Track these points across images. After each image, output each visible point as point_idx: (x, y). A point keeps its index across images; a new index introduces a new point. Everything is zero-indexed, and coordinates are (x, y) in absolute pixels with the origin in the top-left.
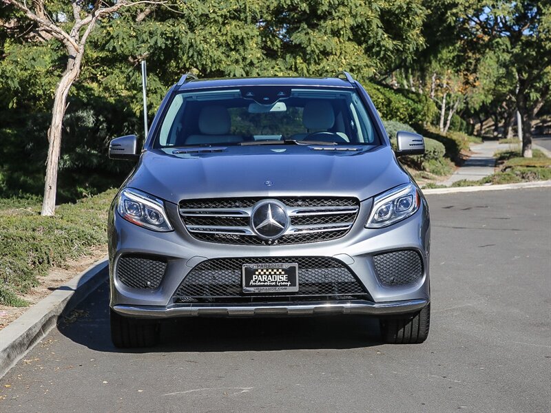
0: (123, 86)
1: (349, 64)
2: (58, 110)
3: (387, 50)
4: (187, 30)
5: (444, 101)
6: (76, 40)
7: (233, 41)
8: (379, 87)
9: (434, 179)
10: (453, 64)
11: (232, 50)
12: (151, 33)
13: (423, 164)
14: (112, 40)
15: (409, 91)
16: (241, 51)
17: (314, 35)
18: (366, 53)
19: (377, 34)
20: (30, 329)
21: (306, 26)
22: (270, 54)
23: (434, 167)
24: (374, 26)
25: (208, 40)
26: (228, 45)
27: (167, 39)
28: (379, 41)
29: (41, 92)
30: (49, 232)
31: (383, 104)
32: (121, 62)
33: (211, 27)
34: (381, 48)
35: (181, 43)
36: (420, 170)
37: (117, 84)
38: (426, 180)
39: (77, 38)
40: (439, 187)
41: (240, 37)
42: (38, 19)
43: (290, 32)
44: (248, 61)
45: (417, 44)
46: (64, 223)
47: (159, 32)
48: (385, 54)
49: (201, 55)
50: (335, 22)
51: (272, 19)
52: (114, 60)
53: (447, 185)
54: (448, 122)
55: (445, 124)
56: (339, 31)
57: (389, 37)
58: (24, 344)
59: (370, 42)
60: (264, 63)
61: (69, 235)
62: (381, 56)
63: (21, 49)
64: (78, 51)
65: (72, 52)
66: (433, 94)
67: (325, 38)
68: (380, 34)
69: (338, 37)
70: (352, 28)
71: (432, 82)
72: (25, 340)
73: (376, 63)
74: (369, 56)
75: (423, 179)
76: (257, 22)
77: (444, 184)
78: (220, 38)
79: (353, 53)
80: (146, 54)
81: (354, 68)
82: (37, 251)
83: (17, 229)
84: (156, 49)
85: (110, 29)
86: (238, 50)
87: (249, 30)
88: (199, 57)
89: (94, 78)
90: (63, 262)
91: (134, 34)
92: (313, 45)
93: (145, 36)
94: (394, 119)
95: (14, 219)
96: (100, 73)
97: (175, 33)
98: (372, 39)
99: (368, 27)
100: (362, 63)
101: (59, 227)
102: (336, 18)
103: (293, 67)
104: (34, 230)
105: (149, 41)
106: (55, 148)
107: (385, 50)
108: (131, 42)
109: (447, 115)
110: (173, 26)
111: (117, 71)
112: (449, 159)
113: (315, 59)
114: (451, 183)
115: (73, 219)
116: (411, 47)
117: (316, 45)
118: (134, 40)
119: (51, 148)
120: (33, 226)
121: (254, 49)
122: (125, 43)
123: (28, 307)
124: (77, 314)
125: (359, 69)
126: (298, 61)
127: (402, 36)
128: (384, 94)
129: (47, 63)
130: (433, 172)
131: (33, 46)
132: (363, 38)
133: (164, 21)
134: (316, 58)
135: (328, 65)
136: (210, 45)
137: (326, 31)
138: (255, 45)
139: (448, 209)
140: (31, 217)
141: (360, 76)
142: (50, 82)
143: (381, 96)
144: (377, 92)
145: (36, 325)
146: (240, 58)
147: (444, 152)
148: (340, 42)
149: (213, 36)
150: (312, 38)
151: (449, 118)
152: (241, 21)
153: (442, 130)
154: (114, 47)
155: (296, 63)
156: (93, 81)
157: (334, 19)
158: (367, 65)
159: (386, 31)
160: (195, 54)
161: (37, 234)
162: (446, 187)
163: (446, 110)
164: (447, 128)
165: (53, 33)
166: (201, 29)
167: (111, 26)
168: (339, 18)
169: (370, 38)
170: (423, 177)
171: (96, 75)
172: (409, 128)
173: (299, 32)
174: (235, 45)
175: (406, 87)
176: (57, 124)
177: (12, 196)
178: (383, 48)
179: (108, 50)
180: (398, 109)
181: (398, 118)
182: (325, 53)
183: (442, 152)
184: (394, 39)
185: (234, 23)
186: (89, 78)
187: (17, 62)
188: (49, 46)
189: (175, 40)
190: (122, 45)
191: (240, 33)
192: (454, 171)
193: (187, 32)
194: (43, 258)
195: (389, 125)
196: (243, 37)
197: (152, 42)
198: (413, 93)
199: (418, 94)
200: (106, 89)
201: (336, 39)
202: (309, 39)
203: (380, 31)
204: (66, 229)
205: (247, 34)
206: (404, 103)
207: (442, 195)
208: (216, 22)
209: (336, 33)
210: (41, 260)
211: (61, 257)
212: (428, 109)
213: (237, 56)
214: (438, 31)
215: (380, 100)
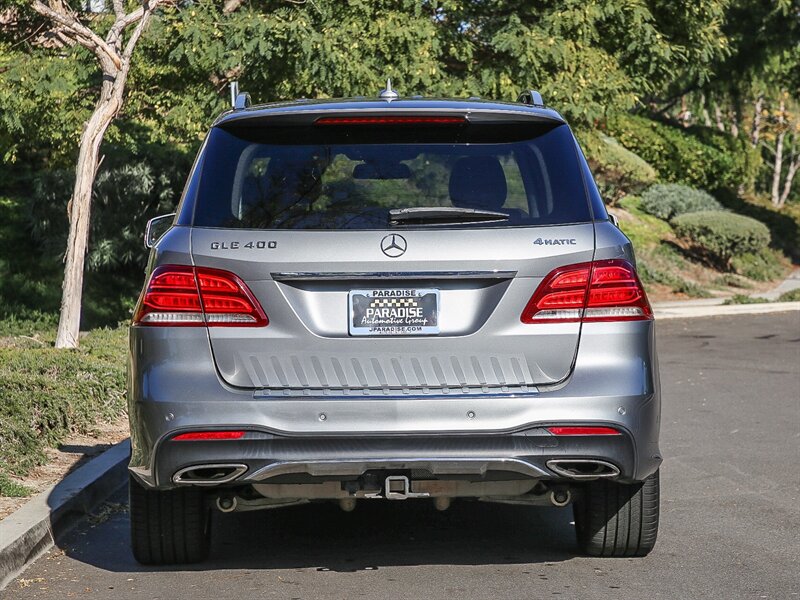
0: (199, 125)
1: (592, 87)
2: (85, 169)
3: (660, 60)
4: (310, 28)
5: (780, 147)
6: (117, 49)
7: (389, 46)
8: (655, 124)
9: (749, 287)
10: (789, 82)
11: (387, 62)
12: (247, 33)
13: (731, 261)
14: (181, 44)
15: (711, 131)
16: (404, 64)
17: (533, 35)
18: (622, 66)
19: (644, 32)
20: (31, 531)
21: (518, 21)
22: (454, 68)
23: (751, 266)
24: (637, 20)
25: (346, 46)
26: (379, 53)
27: (276, 43)
28: (647, 46)
29: (58, 136)
30: (67, 375)
31: (660, 153)
32: (195, 83)
33: (351, 23)
34: (650, 59)
35: (301, 50)
36: (727, 271)
37: (189, 121)
38: (735, 290)
39: (119, 44)
40: (755, 302)
41: (401, 41)
42: (53, 14)
43: (490, 30)
44: (415, 82)
45: (715, 49)
46: (93, 361)
47: (262, 30)
48: (656, 70)
49: (332, 71)
50: (567, 14)
51: (458, 8)
52: (184, 78)
53: (769, 299)
54: (788, 185)
55: (781, 189)
56: (574, 29)
57: (664, 38)
58: (20, 555)
59: (631, 47)
60: (444, 85)
61: (101, 380)
62: (651, 72)
63: (26, 60)
64: (119, 68)
65: (110, 69)
66: (756, 134)
67: (552, 41)
68: (649, 33)
69: (574, 41)
70: (598, 24)
71: (755, 113)
72: (22, 548)
73: (642, 84)
74: (628, 73)
75: (729, 288)
76: (432, 14)
77: (764, 296)
78: (367, 41)
79: (600, 68)
80: (239, 68)
81: (601, 94)
82: (46, 406)
83: (14, 370)
84: (256, 61)
85: (178, 25)
86: (398, 62)
87: (417, 28)
88: (330, 75)
89: (149, 112)
90: (89, 426)
91: (220, 34)
92: (530, 53)
93: (238, 39)
94: (681, 182)
95: (10, 354)
96: (159, 103)
97: (289, 32)
98: (635, 42)
99: (627, 22)
100: (613, 86)
101: (85, 367)
102: (571, 7)
103: (494, 91)
104: (42, 372)
105: (245, 46)
106: (79, 233)
107: (657, 62)
108: (214, 48)
109: (785, 171)
110: (287, 20)
111: (188, 99)
112: (781, 252)
113: (534, 76)
114: (778, 295)
115: (109, 353)
116: (705, 54)
117: (536, 55)
118: (220, 44)
119: (72, 233)
120: (41, 364)
121: (426, 60)
122: (204, 50)
123: (28, 498)
124: (109, 510)
125: (610, 96)
126: (502, 82)
127: (687, 36)
128: (663, 136)
129: (70, 84)
130: (749, 275)
131: (47, 55)
132: (618, 41)
133: (271, 12)
134: (536, 76)
135: (556, 88)
136: (350, 54)
137: (552, 29)
138: (427, 54)
139: (764, 340)
140: (37, 351)
141: (611, 107)
142: (75, 119)
143: (658, 140)
144: (651, 132)
145: (40, 524)
146: (401, 76)
147: (769, 240)
148: (576, 47)
149: (355, 38)
150: (528, 41)
151: (790, 177)
152: (404, 12)
153: (776, 200)
154: (184, 57)
155: (498, 85)
156: (148, 117)
157: (566, 9)
158: (624, 89)
159: (659, 28)
160: (323, 69)
161: (46, 378)
162: (767, 301)
163: (783, 164)
164: (785, 196)
165: (78, 37)
166: (333, 26)
167: (180, 20)
168: (576, 7)
169: (630, 40)
170: (730, 284)
171: (153, 105)
172: (707, 196)
173: (505, 31)
174: (394, 54)
175: (709, 123)
176: (83, 193)
177: (8, 315)
178: (655, 58)
179: (175, 63)
180: (688, 163)
181: (688, 179)
182: (552, 68)
183: (765, 239)
184: (672, 41)
185: (391, 15)
186: (141, 111)
187: (19, 83)
188: (74, 55)
189: (289, 46)
190: (197, 54)
191: (400, 32)
192: (789, 274)
193: (309, 32)
194: (55, 419)
195: (671, 191)
196: (406, 41)
197: (249, 48)
198: (719, 133)
199: (727, 136)
200: (170, 130)
201: (570, 43)
202: (524, 43)
203: (649, 28)
204: (96, 370)
205: (414, 34)
206: (700, 152)
207: (759, 315)
208: (360, 13)
209: (569, 33)
210: (52, 422)
211: (86, 416)
212: (747, 163)
213: (397, 73)
214: (761, 24)
215: (656, 147)
